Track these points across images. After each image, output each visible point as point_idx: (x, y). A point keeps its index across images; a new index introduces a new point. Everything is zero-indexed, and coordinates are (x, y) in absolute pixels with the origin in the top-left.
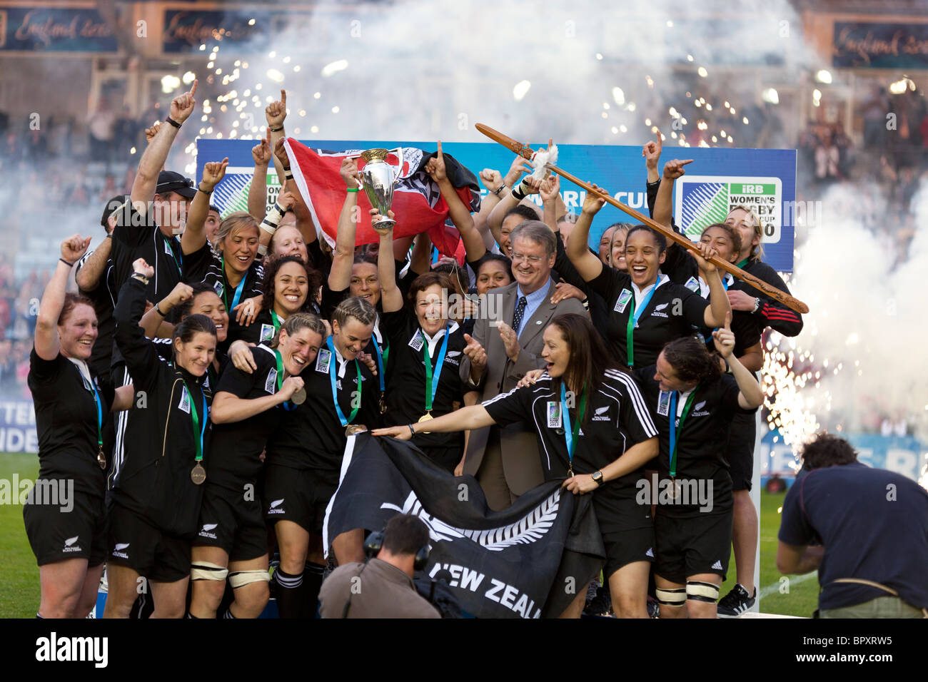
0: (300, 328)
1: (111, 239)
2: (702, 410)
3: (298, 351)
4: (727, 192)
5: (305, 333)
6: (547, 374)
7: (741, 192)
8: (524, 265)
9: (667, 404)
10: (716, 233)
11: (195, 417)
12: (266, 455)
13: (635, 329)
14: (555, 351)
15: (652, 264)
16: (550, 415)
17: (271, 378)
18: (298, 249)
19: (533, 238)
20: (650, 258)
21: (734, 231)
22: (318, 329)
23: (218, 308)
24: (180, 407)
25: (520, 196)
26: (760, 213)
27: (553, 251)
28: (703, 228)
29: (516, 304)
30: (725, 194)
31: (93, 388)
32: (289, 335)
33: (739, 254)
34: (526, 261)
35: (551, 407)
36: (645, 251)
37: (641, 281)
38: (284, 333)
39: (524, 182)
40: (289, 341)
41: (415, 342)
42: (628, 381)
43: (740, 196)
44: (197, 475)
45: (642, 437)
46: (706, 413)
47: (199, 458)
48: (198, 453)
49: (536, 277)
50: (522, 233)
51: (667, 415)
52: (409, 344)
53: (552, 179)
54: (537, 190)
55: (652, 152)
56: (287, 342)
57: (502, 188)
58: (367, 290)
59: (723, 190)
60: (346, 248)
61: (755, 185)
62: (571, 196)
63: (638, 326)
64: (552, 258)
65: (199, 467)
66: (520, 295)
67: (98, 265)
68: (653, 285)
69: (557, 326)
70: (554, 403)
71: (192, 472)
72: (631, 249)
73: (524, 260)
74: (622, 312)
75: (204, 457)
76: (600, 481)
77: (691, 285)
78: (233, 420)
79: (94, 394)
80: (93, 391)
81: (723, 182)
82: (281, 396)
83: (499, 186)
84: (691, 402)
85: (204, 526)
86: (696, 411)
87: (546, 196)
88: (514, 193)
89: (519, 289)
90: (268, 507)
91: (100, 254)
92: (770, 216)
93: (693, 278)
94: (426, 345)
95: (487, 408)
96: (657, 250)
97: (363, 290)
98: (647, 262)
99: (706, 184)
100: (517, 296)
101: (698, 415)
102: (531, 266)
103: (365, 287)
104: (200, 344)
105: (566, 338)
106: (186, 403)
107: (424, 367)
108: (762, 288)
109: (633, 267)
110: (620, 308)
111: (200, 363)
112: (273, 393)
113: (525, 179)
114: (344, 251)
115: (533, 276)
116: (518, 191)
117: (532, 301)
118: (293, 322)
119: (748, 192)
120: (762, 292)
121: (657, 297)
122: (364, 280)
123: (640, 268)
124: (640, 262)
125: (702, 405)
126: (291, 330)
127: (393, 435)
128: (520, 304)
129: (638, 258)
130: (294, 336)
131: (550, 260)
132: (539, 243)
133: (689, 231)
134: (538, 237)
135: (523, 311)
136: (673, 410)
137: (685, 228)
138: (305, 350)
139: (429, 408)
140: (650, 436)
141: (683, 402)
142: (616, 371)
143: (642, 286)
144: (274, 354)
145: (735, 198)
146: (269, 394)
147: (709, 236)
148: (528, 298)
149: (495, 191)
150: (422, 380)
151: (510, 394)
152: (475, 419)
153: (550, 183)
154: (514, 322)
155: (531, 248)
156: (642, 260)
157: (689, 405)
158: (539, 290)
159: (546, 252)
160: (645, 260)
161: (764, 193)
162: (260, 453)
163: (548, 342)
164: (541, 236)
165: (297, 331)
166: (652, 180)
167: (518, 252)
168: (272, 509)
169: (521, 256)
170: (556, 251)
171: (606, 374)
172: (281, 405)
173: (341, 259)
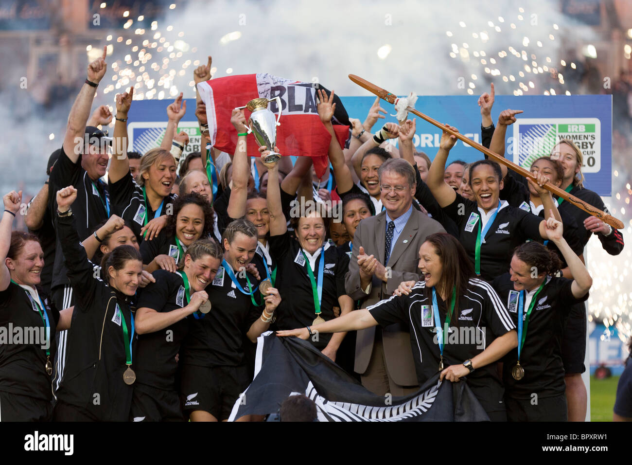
0: (203, 255)
1: (47, 185)
2: (544, 304)
3: (202, 274)
4: (555, 132)
5: (207, 259)
6: (420, 283)
7: (567, 131)
8: (392, 194)
9: (516, 303)
10: (543, 165)
11: (125, 329)
12: (179, 357)
13: (483, 244)
14: (429, 263)
15: (496, 190)
16: (424, 316)
17: (180, 294)
18: (205, 190)
19: (398, 171)
20: (494, 186)
21: (558, 163)
22: (217, 256)
23: (131, 240)
24: (113, 320)
25: (380, 140)
26: (583, 148)
27: (414, 182)
28: (534, 159)
29: (386, 228)
30: (554, 133)
31: (42, 309)
32: (194, 260)
33: (563, 181)
34: (393, 190)
35: (424, 310)
36: (489, 181)
37: (488, 205)
38: (189, 257)
39: (384, 128)
40: (193, 265)
41: (298, 259)
42: (488, 287)
43: (566, 134)
44: (128, 377)
45: (503, 332)
46: (548, 306)
47: (129, 363)
48: (128, 358)
49: (403, 202)
50: (387, 168)
51: (516, 312)
52: (295, 261)
53: (409, 123)
54: (396, 135)
55: (487, 101)
56: (192, 266)
57: (362, 132)
58: (261, 220)
59: (552, 130)
60: (241, 183)
61: (578, 125)
62: (427, 138)
63: (485, 242)
64: (413, 188)
65: (129, 369)
66: (389, 220)
67: (40, 208)
68: (496, 209)
69: (431, 243)
70: (427, 307)
71: (124, 375)
72: (477, 181)
73: (391, 190)
74: (471, 231)
75: (132, 362)
76: (470, 367)
77: (524, 207)
78: (154, 330)
79: (43, 314)
80: (43, 312)
81: (552, 123)
82: (191, 308)
83: (360, 131)
84: (535, 300)
85: (134, 419)
86: (540, 306)
87: (404, 137)
88: (375, 138)
89: (387, 215)
90: (185, 400)
91: (41, 199)
92: (591, 150)
93: (524, 202)
94: (307, 262)
95: (370, 311)
96: (497, 180)
97: (258, 220)
98: (492, 189)
99: (538, 126)
100: (386, 222)
101: (541, 308)
102: (397, 194)
103: (259, 218)
104: (131, 270)
105: (439, 253)
106: (117, 318)
107: (309, 279)
108: (586, 208)
109: (480, 195)
110: (469, 228)
111: (132, 285)
112: (183, 306)
113: (385, 126)
114: (239, 185)
115: (400, 202)
116: (378, 136)
117: (398, 224)
118: (196, 248)
119: (573, 131)
120: (584, 211)
121: (499, 218)
122: (258, 212)
123: (487, 195)
124: (487, 190)
125: (544, 299)
126: (195, 256)
127: (294, 336)
128: (389, 227)
129: (485, 187)
130: (197, 261)
131: (412, 190)
132: (403, 175)
133: (525, 164)
134: (402, 169)
135: (393, 233)
136: (521, 307)
137: (522, 162)
138: (207, 273)
139: (318, 312)
140: (509, 330)
141: (529, 299)
142: (478, 280)
143: (487, 210)
144: (181, 275)
145: (562, 136)
146: (179, 307)
147: (537, 167)
148: (395, 222)
149: (357, 135)
150: (309, 291)
151: (390, 300)
152: (362, 321)
153: (407, 126)
154: (386, 243)
155: (397, 179)
156: (488, 188)
157: (535, 302)
158: (404, 215)
159: (409, 183)
160: (490, 188)
161: (586, 132)
162: (175, 356)
163: (424, 257)
164: (403, 169)
165: (200, 257)
166: (486, 125)
167: (386, 184)
168: (188, 401)
169: (388, 187)
170: (416, 182)
171: (470, 282)
172: (191, 316)
173: (237, 192)
